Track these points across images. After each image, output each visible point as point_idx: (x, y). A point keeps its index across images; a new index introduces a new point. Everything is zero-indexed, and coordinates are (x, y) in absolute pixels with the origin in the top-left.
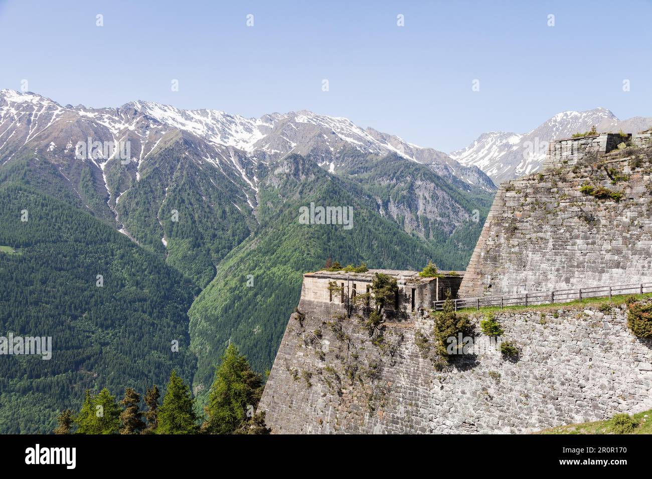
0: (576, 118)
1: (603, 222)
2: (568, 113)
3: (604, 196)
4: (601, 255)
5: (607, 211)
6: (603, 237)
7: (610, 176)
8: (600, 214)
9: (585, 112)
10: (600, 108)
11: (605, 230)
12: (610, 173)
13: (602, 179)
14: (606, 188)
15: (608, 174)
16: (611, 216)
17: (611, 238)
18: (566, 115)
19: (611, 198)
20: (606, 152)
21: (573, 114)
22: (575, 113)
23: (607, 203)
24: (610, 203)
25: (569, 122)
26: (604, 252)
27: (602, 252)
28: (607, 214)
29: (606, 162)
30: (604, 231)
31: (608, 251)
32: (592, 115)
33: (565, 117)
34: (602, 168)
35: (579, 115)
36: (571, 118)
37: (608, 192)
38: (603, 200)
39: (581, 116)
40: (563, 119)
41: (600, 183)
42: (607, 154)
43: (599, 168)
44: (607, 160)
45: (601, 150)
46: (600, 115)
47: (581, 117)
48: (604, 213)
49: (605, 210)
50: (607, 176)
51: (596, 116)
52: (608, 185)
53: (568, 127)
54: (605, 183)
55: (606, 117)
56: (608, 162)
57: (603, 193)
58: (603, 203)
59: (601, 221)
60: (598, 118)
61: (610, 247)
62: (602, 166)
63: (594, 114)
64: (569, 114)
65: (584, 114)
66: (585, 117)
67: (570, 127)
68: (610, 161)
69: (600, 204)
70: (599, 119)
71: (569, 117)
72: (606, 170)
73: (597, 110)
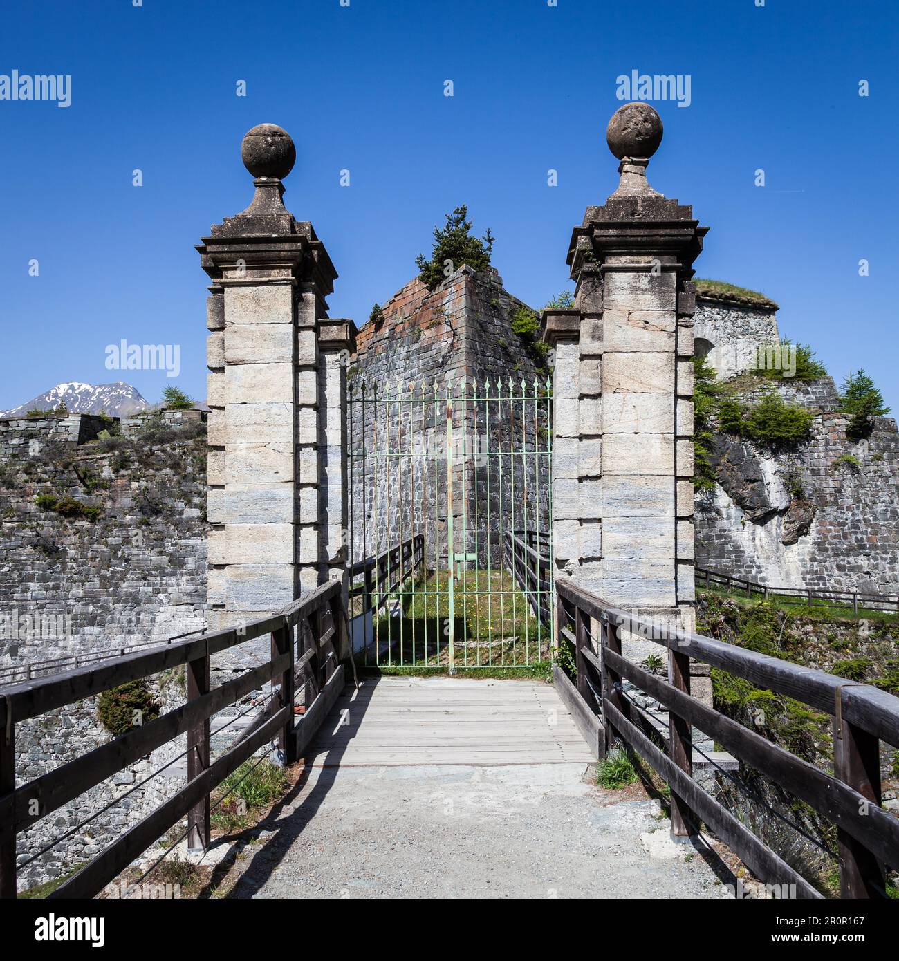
0: (87, 394)
1: (72, 553)
2: (76, 385)
3: (73, 512)
4: (67, 605)
5: (78, 535)
6: (72, 577)
7: (82, 481)
8: (67, 541)
9: (100, 387)
10: (122, 384)
11: (74, 565)
12: (82, 476)
13: (71, 484)
14: (76, 499)
15: (79, 477)
16: (83, 543)
17: (83, 578)
18: (72, 387)
19: (84, 517)
20: (79, 443)
21: (82, 388)
22: (85, 387)
23: (78, 523)
24: (84, 524)
25: (76, 400)
26: (71, 602)
27: (69, 602)
28: (78, 541)
29: (77, 458)
30: (72, 568)
31: (78, 599)
32: (110, 392)
33: (70, 391)
34: (71, 468)
35: (91, 390)
36: (80, 393)
37: (78, 505)
38: (71, 519)
39: (95, 391)
40: (67, 393)
41: (67, 491)
42: (81, 447)
43: (66, 467)
44: (78, 456)
45: (70, 439)
46: (121, 392)
47: (93, 394)
48: (72, 539)
49: (75, 534)
50: (79, 481)
51: (116, 393)
52: (79, 494)
53: (76, 406)
54: (76, 491)
55: (130, 396)
56: (79, 458)
57: (71, 508)
58: (71, 523)
59: (69, 551)
60: (118, 396)
61: (81, 593)
62: (70, 464)
63: (113, 390)
64: (76, 388)
65: (99, 390)
66: (101, 394)
67: (78, 407)
68: (82, 457)
69: (68, 524)
70: (120, 399)
71: (77, 392)
72: (76, 471)
73: (118, 386)
